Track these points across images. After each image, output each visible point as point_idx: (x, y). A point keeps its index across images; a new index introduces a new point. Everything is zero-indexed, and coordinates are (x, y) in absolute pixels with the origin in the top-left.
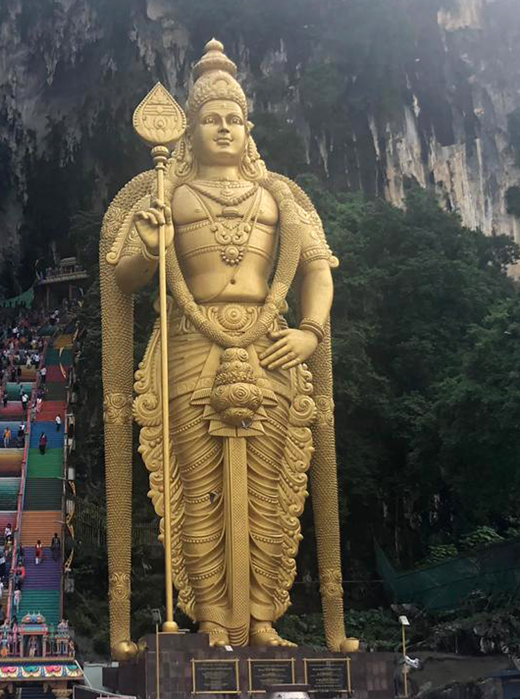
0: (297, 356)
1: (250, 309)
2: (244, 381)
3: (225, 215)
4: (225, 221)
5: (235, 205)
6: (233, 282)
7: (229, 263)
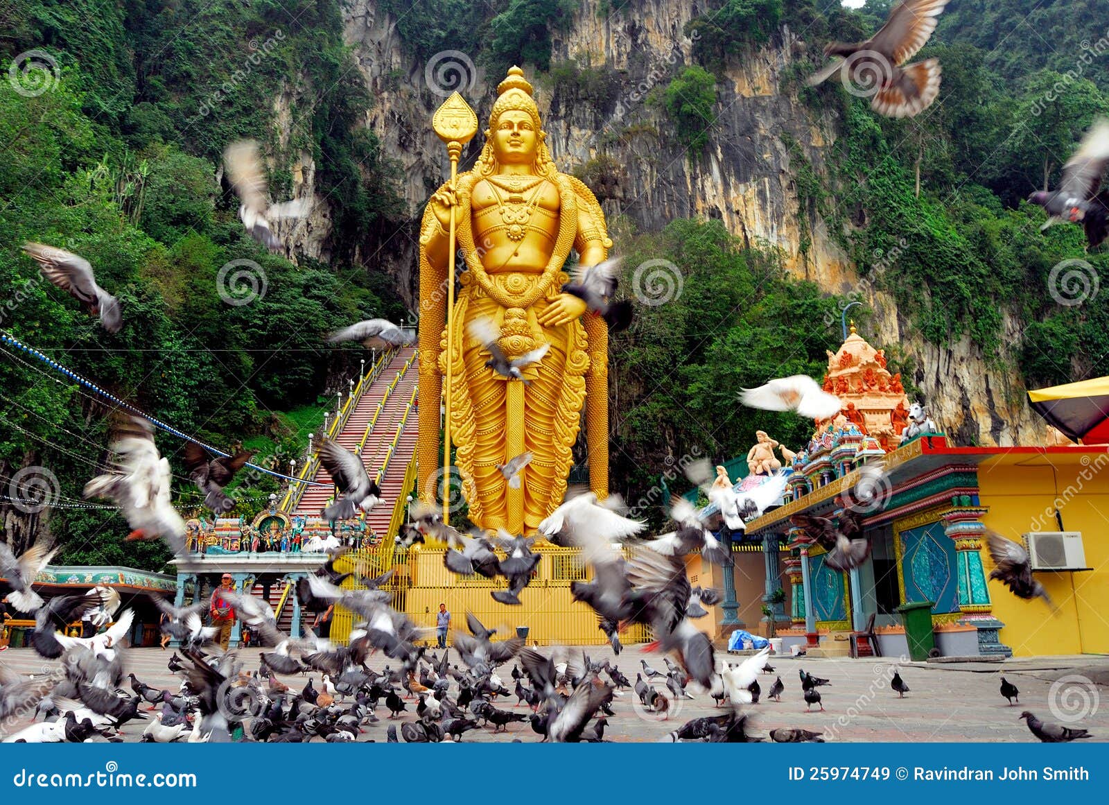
0: (568, 315)
1: (530, 278)
2: (521, 334)
3: (512, 201)
4: (511, 205)
5: (520, 192)
6: (516, 255)
7: (512, 240)
